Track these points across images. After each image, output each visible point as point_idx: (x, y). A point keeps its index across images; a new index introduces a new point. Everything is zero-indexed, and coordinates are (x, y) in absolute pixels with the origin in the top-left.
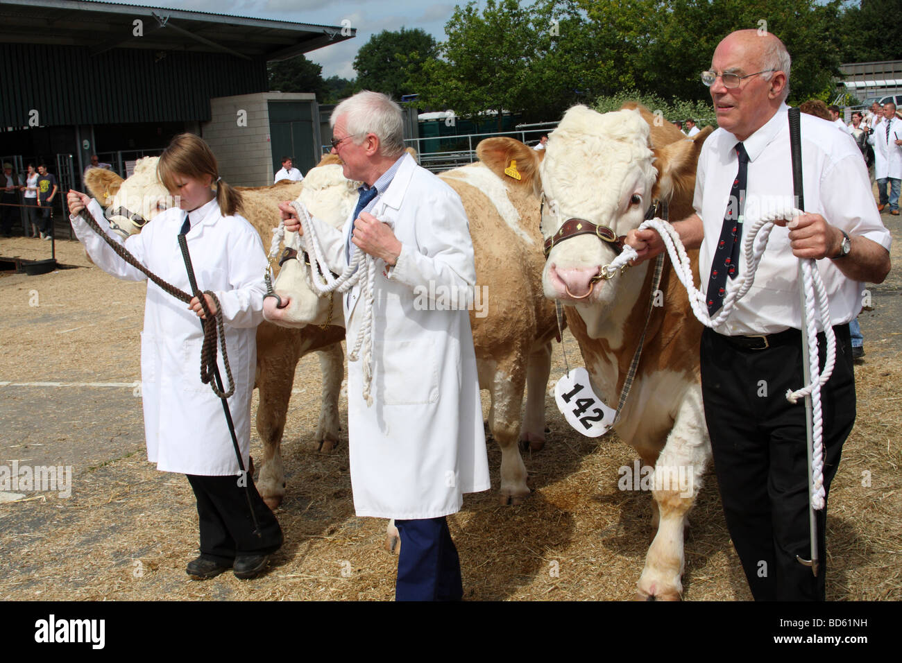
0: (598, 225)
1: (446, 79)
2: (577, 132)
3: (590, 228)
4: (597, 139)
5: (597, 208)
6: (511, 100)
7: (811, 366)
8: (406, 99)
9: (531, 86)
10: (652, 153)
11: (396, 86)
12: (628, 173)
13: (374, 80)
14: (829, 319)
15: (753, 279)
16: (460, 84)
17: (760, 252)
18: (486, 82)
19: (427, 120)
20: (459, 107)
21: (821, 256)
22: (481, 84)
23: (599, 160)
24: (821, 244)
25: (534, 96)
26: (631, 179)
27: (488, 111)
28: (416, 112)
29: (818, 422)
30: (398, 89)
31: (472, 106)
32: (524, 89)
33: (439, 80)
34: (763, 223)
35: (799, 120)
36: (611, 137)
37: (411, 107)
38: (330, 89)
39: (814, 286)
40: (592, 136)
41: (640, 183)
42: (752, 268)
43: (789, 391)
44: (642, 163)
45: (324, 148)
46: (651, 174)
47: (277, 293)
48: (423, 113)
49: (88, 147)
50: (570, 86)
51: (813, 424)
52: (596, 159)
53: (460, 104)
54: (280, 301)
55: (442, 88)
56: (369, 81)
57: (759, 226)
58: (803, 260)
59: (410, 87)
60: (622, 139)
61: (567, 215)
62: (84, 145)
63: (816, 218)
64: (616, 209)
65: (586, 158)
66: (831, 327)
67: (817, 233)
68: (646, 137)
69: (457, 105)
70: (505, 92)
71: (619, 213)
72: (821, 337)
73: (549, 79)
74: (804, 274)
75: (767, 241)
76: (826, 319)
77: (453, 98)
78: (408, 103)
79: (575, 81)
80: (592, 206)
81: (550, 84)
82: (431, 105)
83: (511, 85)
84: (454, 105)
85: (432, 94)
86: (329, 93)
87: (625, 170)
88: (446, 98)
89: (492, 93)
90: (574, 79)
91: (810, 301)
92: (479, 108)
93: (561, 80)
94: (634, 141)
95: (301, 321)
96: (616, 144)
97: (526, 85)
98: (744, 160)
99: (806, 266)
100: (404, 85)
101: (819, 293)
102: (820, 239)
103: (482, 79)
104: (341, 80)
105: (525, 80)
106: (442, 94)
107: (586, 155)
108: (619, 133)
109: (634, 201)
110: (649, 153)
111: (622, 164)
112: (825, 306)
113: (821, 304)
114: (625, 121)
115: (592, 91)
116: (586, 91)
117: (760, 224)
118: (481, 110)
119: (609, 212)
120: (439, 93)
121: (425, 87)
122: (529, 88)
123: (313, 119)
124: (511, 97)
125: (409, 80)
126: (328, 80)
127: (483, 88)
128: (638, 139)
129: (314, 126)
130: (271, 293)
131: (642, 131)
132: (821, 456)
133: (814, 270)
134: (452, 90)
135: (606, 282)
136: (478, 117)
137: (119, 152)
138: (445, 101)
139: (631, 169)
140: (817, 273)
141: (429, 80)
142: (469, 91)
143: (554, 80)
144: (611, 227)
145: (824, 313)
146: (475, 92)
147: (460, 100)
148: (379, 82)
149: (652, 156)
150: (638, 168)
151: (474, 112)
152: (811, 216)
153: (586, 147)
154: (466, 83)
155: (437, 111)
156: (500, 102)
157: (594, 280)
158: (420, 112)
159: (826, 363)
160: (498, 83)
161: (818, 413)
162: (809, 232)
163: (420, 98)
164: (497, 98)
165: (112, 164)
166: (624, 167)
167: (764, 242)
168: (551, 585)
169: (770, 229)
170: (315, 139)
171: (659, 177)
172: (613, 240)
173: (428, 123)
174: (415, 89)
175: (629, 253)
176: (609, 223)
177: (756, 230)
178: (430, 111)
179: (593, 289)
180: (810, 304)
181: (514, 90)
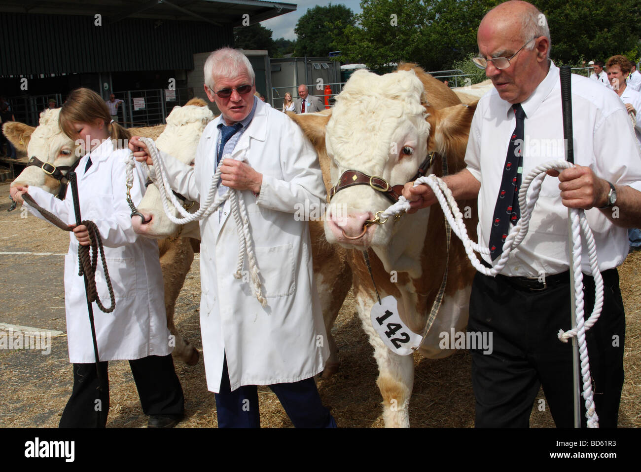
0: (372, 176)
1: (361, 41)
2: (357, 94)
3: (364, 179)
4: (373, 99)
5: (370, 160)
6: (407, 56)
7: (577, 309)
8: (332, 54)
9: (421, 46)
10: (425, 109)
11: (325, 45)
12: (397, 127)
13: (309, 41)
14: (597, 264)
15: (528, 227)
16: (370, 44)
17: (533, 200)
18: (389, 42)
19: (347, 70)
20: (369, 61)
21: (589, 207)
22: (386, 44)
23: (373, 117)
24: (589, 195)
25: (424, 52)
26: (401, 132)
27: (391, 64)
28: (339, 64)
29: (585, 360)
30: (326, 47)
31: (379, 60)
32: (417, 48)
33: (356, 41)
34: (535, 174)
35: (571, 80)
36: (387, 96)
37: (336, 61)
38: (278, 47)
39: (582, 233)
40: (369, 96)
41: (411, 136)
42: (526, 218)
43: (561, 331)
44: (414, 119)
45: (274, 90)
46: (424, 129)
47: (141, 212)
48: (344, 64)
49: (107, 88)
50: (450, 46)
51: (580, 362)
52: (371, 116)
53: (371, 59)
54: (143, 218)
55: (357, 47)
56: (306, 42)
57: (532, 177)
58: (571, 210)
59: (336, 46)
60: (396, 97)
61: (344, 167)
62: (105, 86)
63: (585, 171)
64: (387, 160)
65: (362, 116)
66: (598, 272)
67: (586, 185)
68: (420, 94)
69: (368, 59)
70: (403, 50)
71: (390, 163)
72: (589, 281)
73: (434, 41)
74: (572, 223)
75: (540, 190)
76: (594, 265)
77: (365, 54)
78: (333, 57)
79: (453, 43)
80: (366, 159)
81: (435, 44)
82: (350, 59)
83: (408, 45)
84: (366, 59)
85: (351, 51)
86: (277, 50)
87: (394, 124)
88: (361, 54)
89: (393, 51)
90: (452, 41)
91: (577, 248)
92: (384, 61)
93: (444, 41)
94: (406, 99)
95: (163, 233)
96: (390, 101)
97: (418, 45)
98: (521, 117)
99: (575, 217)
100: (331, 45)
101: (587, 241)
102: (588, 191)
103: (386, 40)
104: (286, 41)
105: (417, 41)
106: (358, 51)
107: (362, 113)
108: (393, 91)
109: (405, 152)
110: (422, 108)
111: (393, 119)
112: (593, 252)
113: (589, 250)
114: (399, 81)
115: (465, 49)
116: (461, 49)
117: (533, 176)
118: (386, 63)
119: (382, 163)
120: (356, 50)
121: (345, 46)
122: (420, 47)
123: (266, 69)
124: (407, 53)
125: (335, 41)
126: (276, 41)
127: (387, 47)
128: (410, 96)
129: (266, 74)
130: (135, 213)
131: (415, 89)
132: (590, 388)
133: (583, 219)
134: (364, 49)
135: (378, 226)
136: (383, 67)
137: (129, 92)
138: (360, 56)
139: (400, 124)
140: (586, 221)
141: (348, 41)
142: (377, 49)
143: (437, 41)
144: (384, 177)
145: (592, 259)
146: (381, 50)
147: (370, 55)
148: (313, 42)
149: (426, 112)
150: (409, 123)
151: (380, 64)
152: (581, 169)
153: (362, 107)
154: (375, 43)
155: (354, 63)
156: (399, 57)
157: (367, 223)
158: (342, 64)
159: (595, 305)
160: (398, 43)
161: (584, 353)
162: (578, 184)
163: (342, 54)
164: (397, 54)
165: (124, 100)
166: (393, 122)
167: (537, 191)
168: (433, 401)
169: (543, 179)
170: (267, 83)
171: (432, 131)
172: (386, 190)
173: (347, 72)
174: (339, 47)
175: (402, 204)
176: (382, 173)
177: (528, 181)
178: (350, 63)
179: (367, 230)
180: (577, 251)
181: (409, 49)
